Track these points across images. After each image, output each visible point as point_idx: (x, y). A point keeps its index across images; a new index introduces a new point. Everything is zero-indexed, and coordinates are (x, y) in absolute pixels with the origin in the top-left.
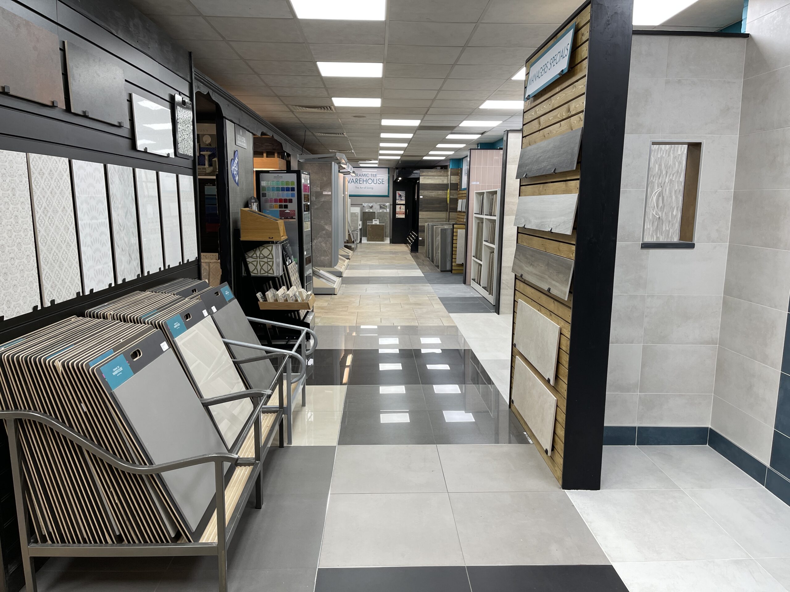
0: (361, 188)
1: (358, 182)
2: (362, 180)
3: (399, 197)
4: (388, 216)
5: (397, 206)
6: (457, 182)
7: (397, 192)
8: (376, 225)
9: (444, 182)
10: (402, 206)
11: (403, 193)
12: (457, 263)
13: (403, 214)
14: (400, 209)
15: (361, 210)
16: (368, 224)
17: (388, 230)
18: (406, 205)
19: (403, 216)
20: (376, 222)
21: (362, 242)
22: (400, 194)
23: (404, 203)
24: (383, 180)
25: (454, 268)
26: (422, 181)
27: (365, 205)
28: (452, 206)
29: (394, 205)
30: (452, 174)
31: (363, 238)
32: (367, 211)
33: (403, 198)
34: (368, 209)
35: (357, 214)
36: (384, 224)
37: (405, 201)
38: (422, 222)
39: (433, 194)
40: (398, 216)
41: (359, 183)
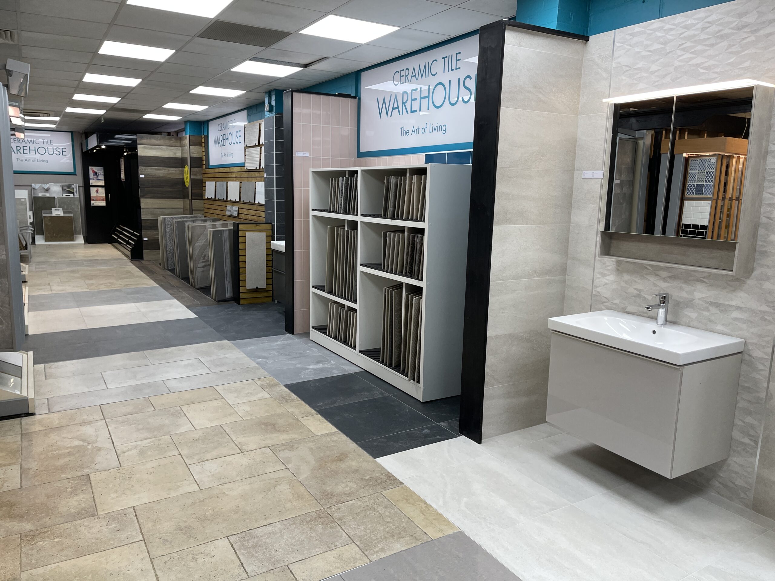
0: (26, 160)
1: (21, 151)
2: (28, 148)
3: (94, 175)
4: (77, 203)
5: (91, 188)
6: (201, 156)
7: (90, 167)
8: (58, 217)
9: (177, 155)
10: (100, 188)
11: (100, 170)
12: (247, 288)
13: (103, 200)
14: (97, 192)
15: (30, 194)
16: (43, 215)
17: (80, 223)
18: (107, 187)
19: (103, 204)
20: (57, 212)
21: (36, 243)
22: (96, 170)
23: (103, 184)
24: (64, 150)
25: (242, 296)
26: (142, 151)
27: (37, 186)
28: (195, 191)
29: (87, 187)
30: (191, 144)
31: (37, 237)
32: (40, 195)
33: (101, 177)
34: (41, 193)
35: (24, 200)
36: (72, 215)
37: (103, 181)
38: (146, 215)
39: (161, 172)
40: (94, 203)
41: (22, 153)
